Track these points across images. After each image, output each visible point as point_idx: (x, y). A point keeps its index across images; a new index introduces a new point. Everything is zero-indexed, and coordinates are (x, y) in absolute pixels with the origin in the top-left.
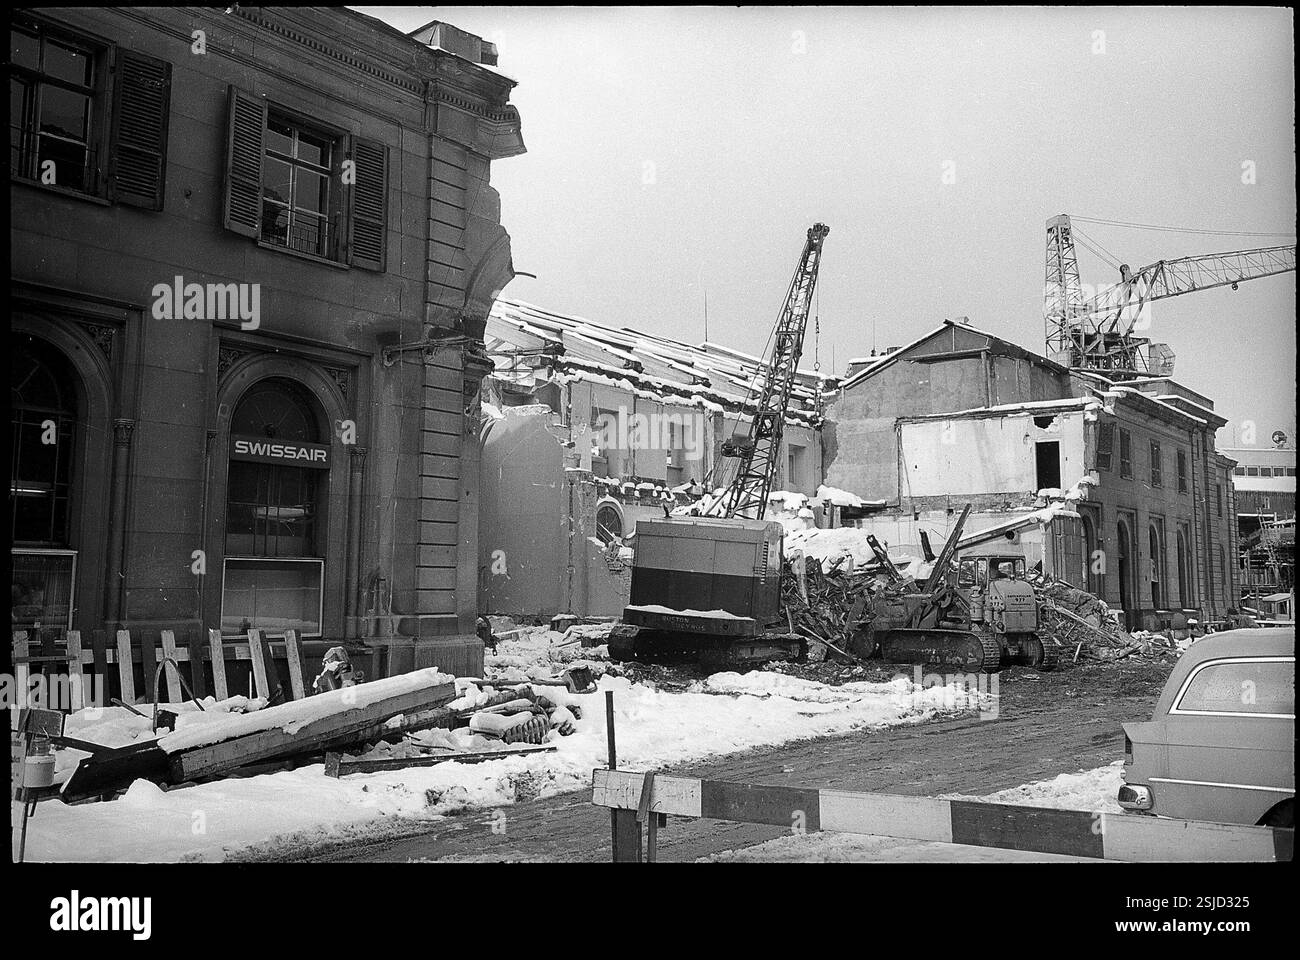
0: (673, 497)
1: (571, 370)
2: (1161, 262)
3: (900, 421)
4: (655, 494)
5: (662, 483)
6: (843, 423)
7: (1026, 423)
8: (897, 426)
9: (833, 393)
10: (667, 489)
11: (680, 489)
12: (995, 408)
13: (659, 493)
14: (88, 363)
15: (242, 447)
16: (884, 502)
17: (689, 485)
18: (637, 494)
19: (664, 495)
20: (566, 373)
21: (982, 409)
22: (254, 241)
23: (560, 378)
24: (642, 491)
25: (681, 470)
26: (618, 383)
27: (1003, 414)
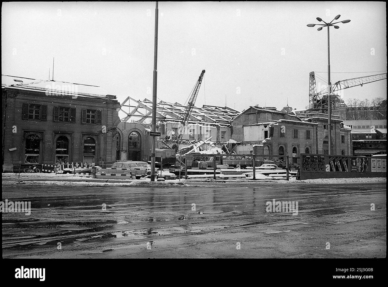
0: (190, 143)
1: (167, 121)
2: (339, 81)
3: (243, 126)
4: (186, 142)
5: (188, 140)
6: (234, 126)
7: (263, 127)
8: (243, 127)
9: (233, 120)
10: (189, 141)
11: (192, 141)
12: (258, 124)
13: (187, 142)
14: (69, 138)
15: (85, 144)
16: (240, 142)
17: (195, 140)
18: (182, 142)
19: (188, 142)
20: (166, 122)
21: (256, 124)
22: (85, 124)
23: (165, 123)
24: (183, 142)
25: (194, 137)
26: (178, 123)
27: (259, 125)
